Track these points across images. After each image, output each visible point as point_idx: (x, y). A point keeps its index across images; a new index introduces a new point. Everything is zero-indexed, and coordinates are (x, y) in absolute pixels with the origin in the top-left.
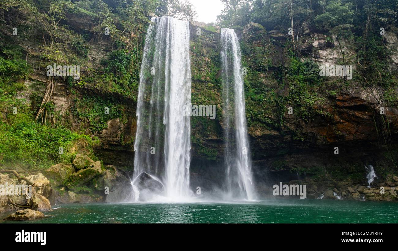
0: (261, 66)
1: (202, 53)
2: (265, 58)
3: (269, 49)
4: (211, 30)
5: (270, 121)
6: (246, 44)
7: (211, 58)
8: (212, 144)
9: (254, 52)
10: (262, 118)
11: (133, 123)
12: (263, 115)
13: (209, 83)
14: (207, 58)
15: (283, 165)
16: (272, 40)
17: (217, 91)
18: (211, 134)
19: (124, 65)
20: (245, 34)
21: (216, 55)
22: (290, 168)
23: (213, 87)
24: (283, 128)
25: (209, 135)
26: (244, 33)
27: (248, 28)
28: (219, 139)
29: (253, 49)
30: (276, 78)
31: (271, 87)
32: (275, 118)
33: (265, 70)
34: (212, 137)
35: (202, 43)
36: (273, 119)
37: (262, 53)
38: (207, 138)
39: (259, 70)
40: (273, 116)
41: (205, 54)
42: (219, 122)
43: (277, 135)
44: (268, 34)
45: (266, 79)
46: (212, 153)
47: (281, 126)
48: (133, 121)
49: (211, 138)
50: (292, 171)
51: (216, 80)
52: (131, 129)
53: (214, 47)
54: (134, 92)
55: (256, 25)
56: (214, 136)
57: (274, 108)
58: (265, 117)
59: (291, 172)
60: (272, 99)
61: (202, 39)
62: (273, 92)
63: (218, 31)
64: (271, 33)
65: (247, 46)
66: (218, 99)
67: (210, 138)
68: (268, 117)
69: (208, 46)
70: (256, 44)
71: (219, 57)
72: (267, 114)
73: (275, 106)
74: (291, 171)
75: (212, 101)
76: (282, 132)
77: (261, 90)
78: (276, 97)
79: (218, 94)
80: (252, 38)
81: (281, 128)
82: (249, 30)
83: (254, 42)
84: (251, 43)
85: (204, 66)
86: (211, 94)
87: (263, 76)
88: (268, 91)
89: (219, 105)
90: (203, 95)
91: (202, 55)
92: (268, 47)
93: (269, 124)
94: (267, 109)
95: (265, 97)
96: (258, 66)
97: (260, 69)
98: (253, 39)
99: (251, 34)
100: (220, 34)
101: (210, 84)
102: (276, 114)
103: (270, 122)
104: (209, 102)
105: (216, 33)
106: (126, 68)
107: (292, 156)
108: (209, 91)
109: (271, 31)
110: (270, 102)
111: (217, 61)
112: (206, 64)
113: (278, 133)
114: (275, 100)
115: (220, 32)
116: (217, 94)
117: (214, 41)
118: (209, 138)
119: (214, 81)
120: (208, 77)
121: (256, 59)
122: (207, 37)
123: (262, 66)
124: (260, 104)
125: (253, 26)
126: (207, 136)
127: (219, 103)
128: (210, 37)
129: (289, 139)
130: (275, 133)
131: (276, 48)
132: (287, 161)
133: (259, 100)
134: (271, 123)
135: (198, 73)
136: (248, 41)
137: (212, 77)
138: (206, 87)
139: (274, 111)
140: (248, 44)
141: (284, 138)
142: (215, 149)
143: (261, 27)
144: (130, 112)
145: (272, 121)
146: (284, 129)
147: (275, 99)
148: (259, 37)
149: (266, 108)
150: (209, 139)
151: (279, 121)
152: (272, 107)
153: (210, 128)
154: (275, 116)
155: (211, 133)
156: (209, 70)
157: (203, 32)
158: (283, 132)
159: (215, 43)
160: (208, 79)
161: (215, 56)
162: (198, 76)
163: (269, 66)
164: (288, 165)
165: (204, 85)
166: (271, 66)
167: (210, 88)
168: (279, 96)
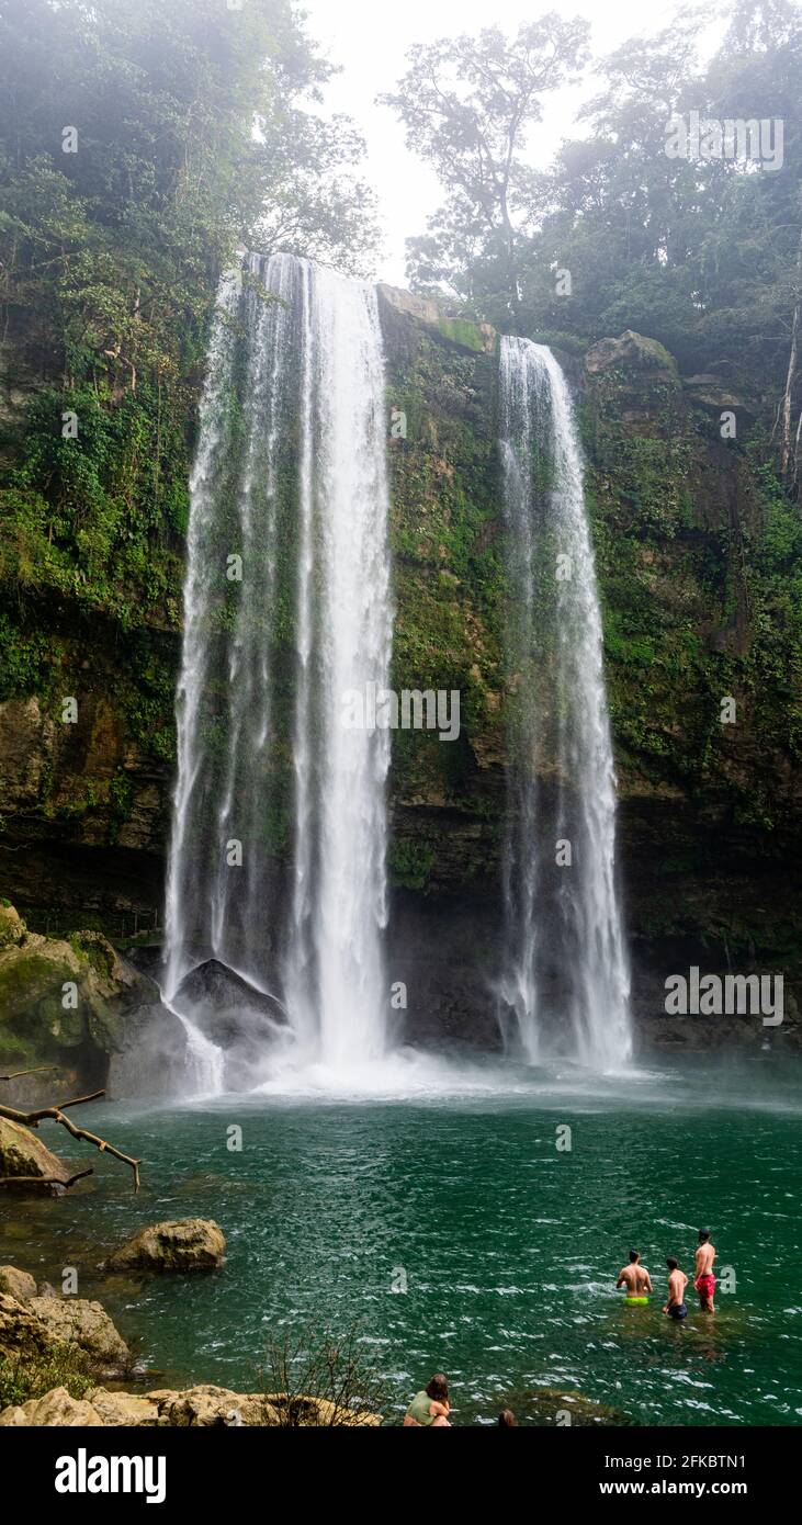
0: (650, 520)
1: (423, 440)
2: (667, 488)
3: (684, 453)
4: (465, 342)
5: (664, 748)
6: (598, 417)
7: (458, 464)
8: (419, 825)
9: (628, 457)
10: (635, 733)
11: (99, 722)
12: (640, 721)
13: (443, 572)
14: (443, 464)
15: (678, 916)
16: (697, 418)
17: (474, 608)
18: (423, 784)
19: (97, 461)
20: (597, 374)
21: (478, 451)
22: (704, 928)
23: (460, 589)
24: (705, 776)
25: (415, 786)
26: (595, 368)
27: (614, 355)
28: (453, 805)
29: (622, 444)
30: (701, 573)
31: (684, 614)
32: (685, 739)
33: (661, 539)
34: (424, 797)
35: (426, 394)
36: (676, 741)
37: (658, 466)
38: (405, 799)
39: (641, 537)
40: (676, 728)
41: (436, 444)
42: (470, 740)
43: (678, 802)
44: (686, 387)
45: (660, 572)
46: (413, 860)
47: (701, 770)
48: (101, 712)
49: (422, 802)
50: (708, 938)
51: (471, 561)
52: (88, 750)
53: (470, 417)
54: (125, 586)
55: (649, 346)
56: (436, 792)
57: (688, 695)
58: (649, 731)
59: (705, 944)
60: (683, 663)
61: (425, 376)
62: (689, 634)
63: (490, 345)
64: (696, 386)
65: (601, 427)
66: (474, 645)
67: (417, 801)
68: (660, 731)
69: (451, 407)
70: (634, 422)
71: (494, 463)
72: (656, 717)
73: (691, 691)
74: (703, 939)
75: (450, 652)
76: (698, 791)
77: (646, 621)
78: (700, 655)
79: (476, 620)
80: (622, 396)
81: (700, 777)
82: (617, 361)
83: (628, 416)
84: (616, 417)
85: (428, 498)
86: (447, 620)
87: (651, 559)
88: (671, 626)
89: (476, 667)
90: (416, 621)
91: (425, 448)
92: (681, 442)
93: (657, 756)
94: (660, 698)
95: (658, 649)
96: (641, 522)
97: (648, 531)
98: (629, 402)
99: (623, 382)
100: (496, 360)
101: (449, 575)
102: (687, 722)
103: (660, 752)
104: (438, 652)
105: (481, 353)
106: (106, 477)
107: (709, 881)
108: (441, 604)
109: (697, 376)
110: (673, 674)
111: (484, 478)
112: (438, 486)
113: (681, 795)
114: (695, 666)
115: (498, 350)
116: (471, 622)
117: (471, 391)
118: (414, 799)
119: (463, 566)
120: (442, 548)
121: (632, 489)
122: (447, 371)
123: (653, 523)
124: (637, 677)
125: (638, 348)
126: (408, 793)
127: (475, 662)
128: (457, 371)
129: (714, 817)
130: (672, 795)
131: (710, 448)
132: (691, 900)
133: (637, 661)
134: (667, 753)
135: (402, 526)
136: (607, 407)
137: (459, 546)
138: (431, 586)
139: (682, 709)
140: (606, 422)
141: (700, 813)
142: (427, 846)
143: (666, 357)
144: (91, 671)
145: (670, 747)
146: (709, 780)
147: (697, 662)
148: (653, 395)
149: (655, 695)
150: (415, 803)
151: (695, 751)
152: (678, 692)
153: (425, 758)
154: (685, 730)
155: (423, 779)
156: (447, 514)
157: (431, 345)
158: (702, 793)
159: (477, 400)
160: (443, 555)
161: (475, 456)
162: (403, 540)
163: (681, 522)
164: (694, 917)
165: (422, 578)
166: (691, 526)
167: (444, 594)
168: (716, 654)
